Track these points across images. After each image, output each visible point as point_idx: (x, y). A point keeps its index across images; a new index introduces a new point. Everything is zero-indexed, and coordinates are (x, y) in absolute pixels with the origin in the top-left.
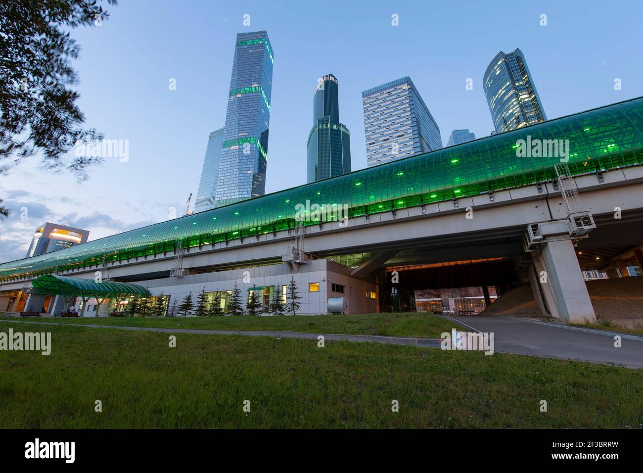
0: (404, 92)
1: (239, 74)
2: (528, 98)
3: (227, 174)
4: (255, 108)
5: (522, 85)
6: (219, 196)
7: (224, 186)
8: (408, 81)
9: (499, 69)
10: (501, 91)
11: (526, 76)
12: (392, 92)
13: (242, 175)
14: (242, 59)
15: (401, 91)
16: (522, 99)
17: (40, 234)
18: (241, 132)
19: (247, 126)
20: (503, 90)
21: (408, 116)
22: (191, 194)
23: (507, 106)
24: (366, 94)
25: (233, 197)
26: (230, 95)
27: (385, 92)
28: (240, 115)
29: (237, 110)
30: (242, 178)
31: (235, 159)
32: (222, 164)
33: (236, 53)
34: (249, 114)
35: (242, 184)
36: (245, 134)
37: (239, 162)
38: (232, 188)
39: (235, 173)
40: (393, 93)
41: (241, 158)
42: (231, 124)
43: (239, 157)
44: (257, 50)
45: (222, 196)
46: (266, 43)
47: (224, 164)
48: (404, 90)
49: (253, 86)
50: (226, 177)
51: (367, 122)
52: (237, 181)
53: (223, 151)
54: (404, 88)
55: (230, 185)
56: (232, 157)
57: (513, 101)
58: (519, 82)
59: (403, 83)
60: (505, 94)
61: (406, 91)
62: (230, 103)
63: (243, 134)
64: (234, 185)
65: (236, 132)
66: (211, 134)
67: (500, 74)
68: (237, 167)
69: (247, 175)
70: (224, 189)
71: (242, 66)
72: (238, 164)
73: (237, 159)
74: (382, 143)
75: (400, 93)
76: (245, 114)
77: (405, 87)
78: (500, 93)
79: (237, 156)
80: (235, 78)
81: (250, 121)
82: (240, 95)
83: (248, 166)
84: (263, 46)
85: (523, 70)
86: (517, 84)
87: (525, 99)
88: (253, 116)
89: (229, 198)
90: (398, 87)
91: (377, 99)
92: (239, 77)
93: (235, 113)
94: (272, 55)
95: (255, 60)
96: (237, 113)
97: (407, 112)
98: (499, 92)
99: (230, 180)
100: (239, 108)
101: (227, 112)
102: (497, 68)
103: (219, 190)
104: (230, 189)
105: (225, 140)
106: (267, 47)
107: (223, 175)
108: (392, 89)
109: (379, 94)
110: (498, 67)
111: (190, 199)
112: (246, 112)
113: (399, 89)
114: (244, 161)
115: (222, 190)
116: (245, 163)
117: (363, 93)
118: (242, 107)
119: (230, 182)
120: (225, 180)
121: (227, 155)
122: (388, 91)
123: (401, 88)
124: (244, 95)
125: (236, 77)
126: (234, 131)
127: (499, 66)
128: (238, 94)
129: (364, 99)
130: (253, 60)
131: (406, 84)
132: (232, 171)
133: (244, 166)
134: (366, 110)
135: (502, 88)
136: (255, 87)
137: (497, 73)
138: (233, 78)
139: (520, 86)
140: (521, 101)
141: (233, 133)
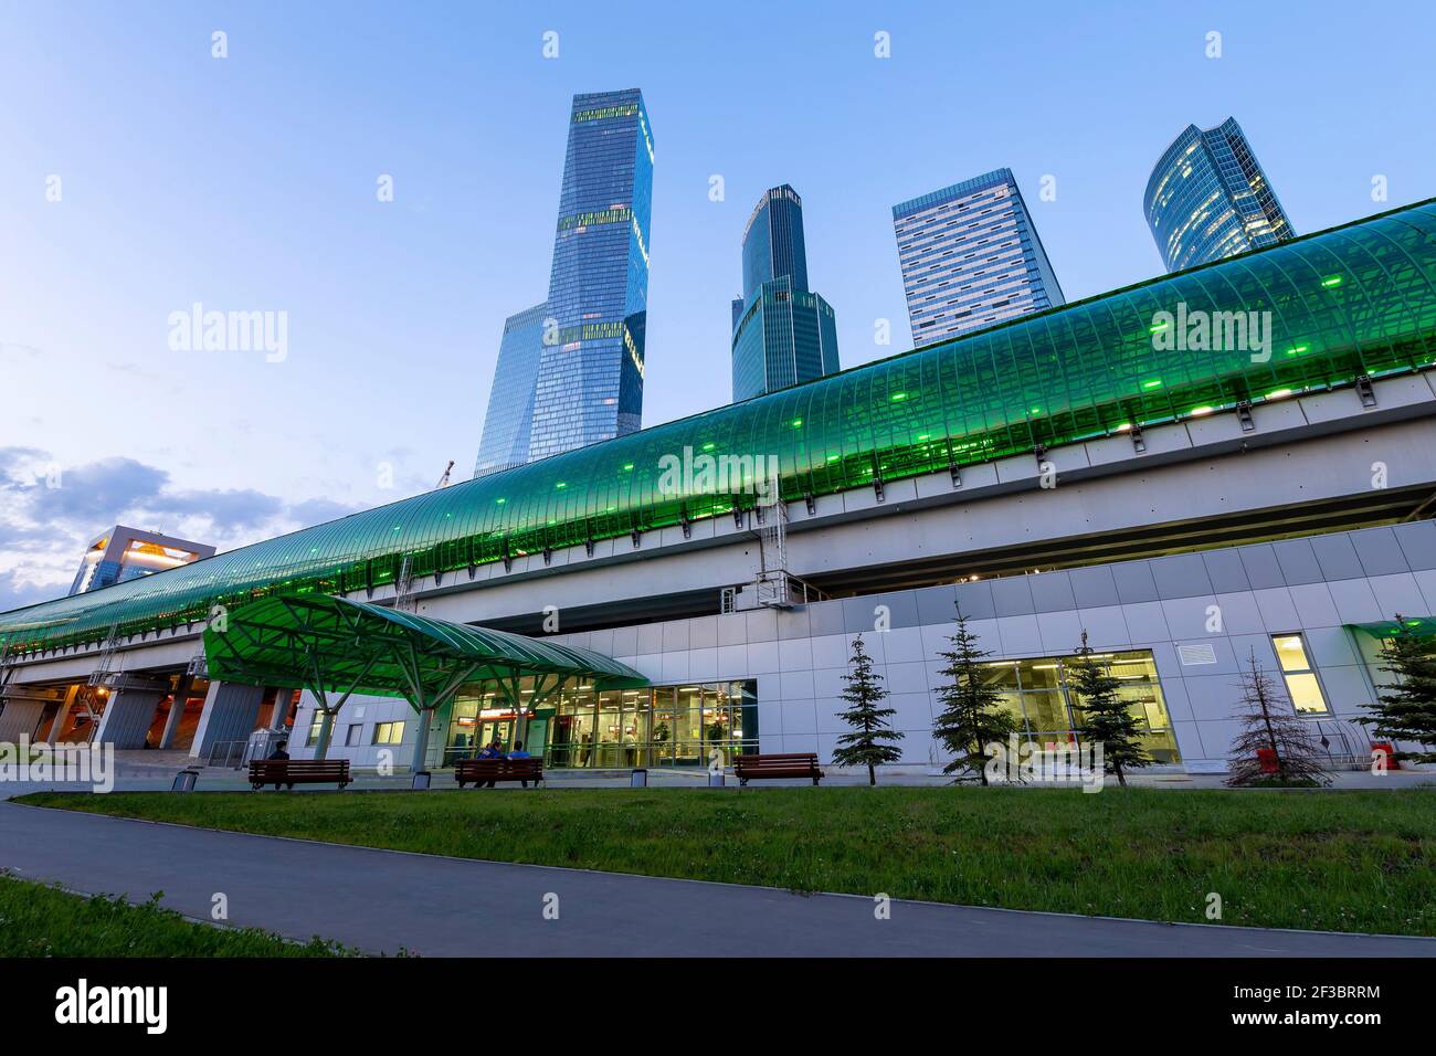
0: (1001, 202)
1: (581, 183)
2: (1267, 227)
3: (556, 408)
4: (620, 257)
5: (1249, 199)
7: (547, 436)
8: (1007, 177)
9: (1191, 165)
10: (1196, 213)
11: (1258, 178)
12: (968, 203)
13: (592, 410)
14: (587, 150)
15: (991, 200)
16: (1253, 230)
17: (99, 555)
18: (587, 310)
19: (602, 298)
20: (1205, 211)
21: (1015, 257)
22: (452, 464)
23: (1216, 248)
24: (901, 212)
26: (559, 230)
27: (950, 205)
28: (584, 272)
29: (577, 262)
30: (592, 416)
31: (574, 372)
32: (543, 385)
33: (572, 137)
34: (605, 270)
35: (591, 430)
36: (597, 315)
37: (584, 380)
38: (567, 440)
39: (575, 405)
40: (971, 207)
41: (588, 371)
42: (563, 292)
43: (583, 368)
44: (620, 131)
46: (641, 114)
47: (547, 384)
48: (1001, 200)
49: (612, 207)
50: (554, 415)
51: (909, 275)
52: (580, 424)
53: (542, 354)
54: (1001, 194)
55: (562, 434)
56: (567, 367)
57: (1232, 234)
58: (1241, 193)
59: (995, 184)
60: (1209, 221)
61: (1006, 200)
62: (558, 248)
63: (591, 316)
64: (573, 432)
65: (576, 312)
66: (508, 320)
67: (1191, 176)
68: (580, 391)
69: (602, 409)
70: (549, 443)
71: (587, 166)
72: (581, 384)
73: (580, 372)
74: (955, 321)
75: (991, 205)
76: (595, 271)
77: (1003, 191)
78: (1197, 219)
79: (579, 365)
80: (570, 191)
81: (607, 286)
82: (584, 228)
83: (605, 389)
84: (634, 120)
85: (1250, 168)
86: (1236, 198)
87: (1258, 229)
88: (614, 274)
90: (984, 193)
91: (932, 223)
92: (580, 189)
93: (572, 269)
94: (652, 142)
95: (616, 152)
96: (577, 267)
97: (1013, 248)
98: (1193, 218)
99: (562, 421)
100: (583, 256)
101: (554, 265)
102: (1183, 163)
103: (536, 445)
104: (562, 442)
106: (643, 124)
107: (546, 410)
108: (970, 198)
109: (936, 210)
110: (1186, 160)
111: (448, 474)
112: (596, 265)
113: (988, 197)
114: (596, 377)
115: (542, 444)
116: (599, 383)
117: (894, 208)
118: (589, 256)
119: (564, 427)
120: (549, 423)
121: (553, 364)
122: (960, 202)
123: (994, 195)
124: (592, 229)
125: (574, 190)
126: (570, 308)
127: (1189, 158)
128: (578, 226)
129: (899, 222)
130: (612, 152)
131: (1005, 185)
132: (567, 400)
133: (596, 390)
134: (905, 248)
135: (1199, 207)
136: (619, 210)
137: (1185, 175)
138: (565, 192)
139: (1244, 200)
140: (1249, 233)
141: (567, 314)
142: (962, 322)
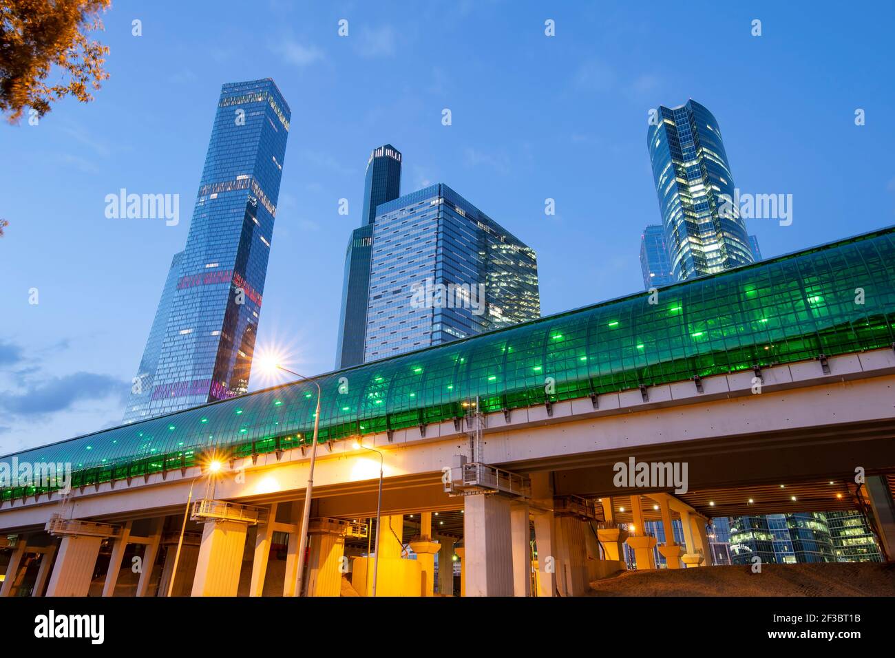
0: (432, 210)
1: (219, 158)
2: (703, 190)
3: (178, 338)
4: (238, 219)
5: (696, 166)
6: (161, 377)
7: (170, 360)
8: (444, 190)
9: (659, 138)
11: (701, 150)
12: (416, 208)
13: (202, 339)
14: (226, 131)
15: (428, 207)
18: (210, 261)
19: (221, 251)
25: (182, 380)
26: (200, 195)
27: (409, 207)
28: (212, 230)
29: (208, 222)
30: (201, 345)
31: (194, 310)
32: (172, 319)
33: (218, 120)
35: (199, 356)
36: (216, 265)
37: (200, 317)
38: (182, 363)
39: (191, 335)
40: (417, 211)
41: (203, 309)
42: (195, 246)
44: (253, 114)
45: (165, 377)
46: (270, 100)
47: (175, 319)
48: (432, 208)
49: (239, 178)
50: (176, 343)
52: (193, 351)
53: (176, 295)
54: (434, 202)
55: (180, 358)
56: (190, 306)
58: (689, 162)
59: (431, 196)
61: (436, 208)
62: (198, 210)
63: (212, 265)
64: (187, 357)
65: (202, 262)
66: (174, 257)
68: (196, 325)
69: (209, 339)
70: (170, 365)
71: (225, 143)
72: (197, 320)
73: (198, 309)
74: (392, 296)
75: (427, 211)
76: (219, 229)
77: (436, 201)
79: (198, 305)
80: (211, 164)
82: (216, 194)
83: (213, 323)
84: (264, 105)
86: (687, 165)
87: (697, 192)
89: (176, 381)
90: (426, 202)
91: (395, 221)
92: (217, 162)
93: (203, 228)
95: (247, 131)
96: (207, 227)
99: (181, 348)
100: (212, 218)
101: (192, 225)
102: (656, 136)
103: (162, 366)
104: (179, 364)
105: (182, 276)
106: (274, 105)
108: (417, 204)
109: (398, 211)
110: (657, 134)
112: (221, 225)
113: (427, 205)
114: (208, 314)
115: (166, 366)
116: (210, 318)
118: (217, 217)
119: (181, 353)
120: (173, 349)
121: (181, 303)
123: (430, 203)
124: (222, 195)
125: (213, 163)
126: (198, 259)
127: (658, 132)
128: (212, 193)
130: (244, 132)
131: (437, 197)
133: (207, 324)
136: (243, 180)
137: (657, 145)
138: (207, 165)
139: (692, 168)
140: (689, 197)
141: (196, 263)
142: (395, 297)
